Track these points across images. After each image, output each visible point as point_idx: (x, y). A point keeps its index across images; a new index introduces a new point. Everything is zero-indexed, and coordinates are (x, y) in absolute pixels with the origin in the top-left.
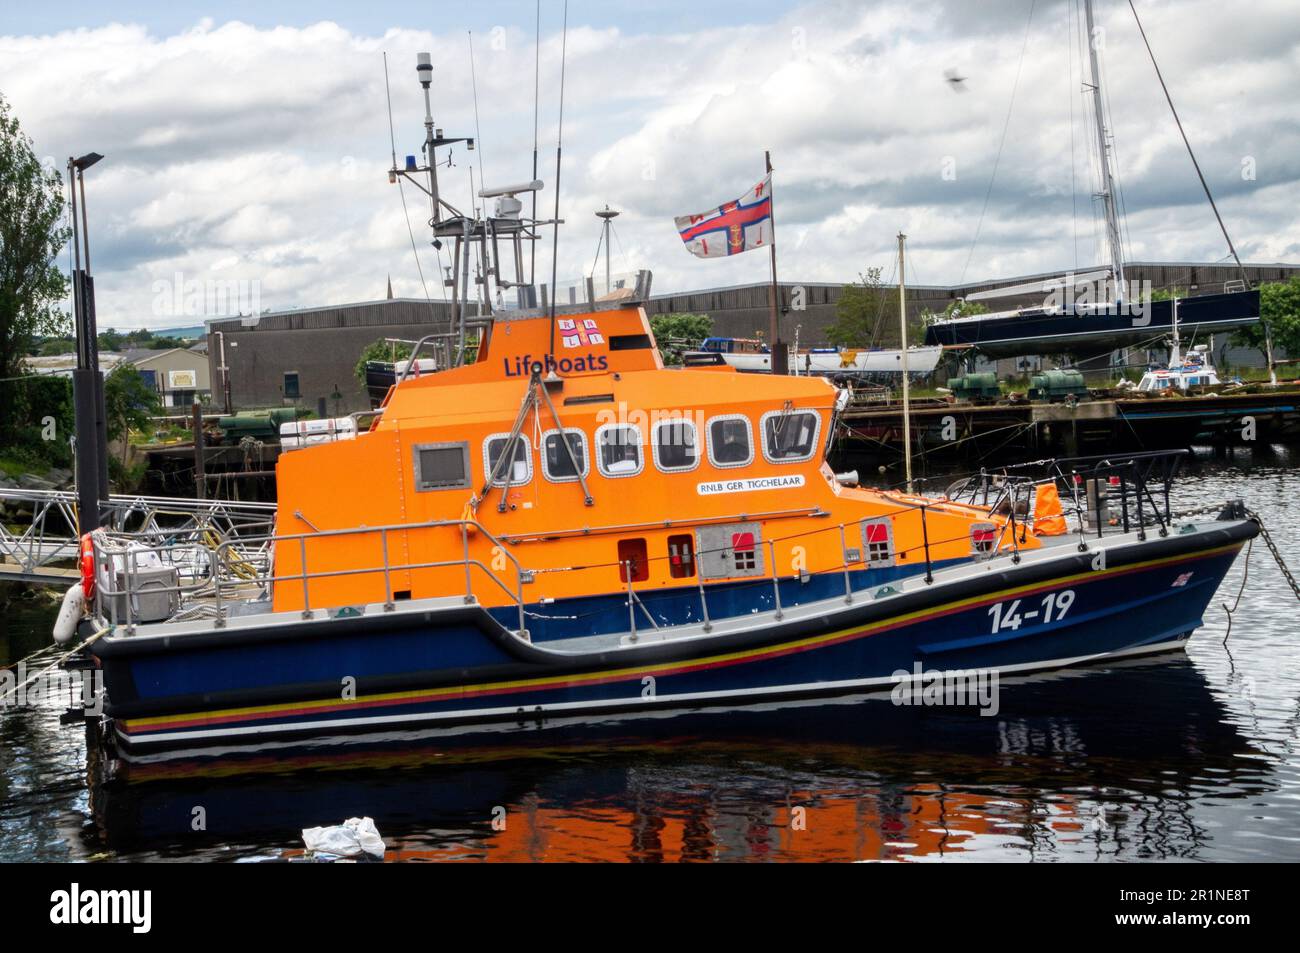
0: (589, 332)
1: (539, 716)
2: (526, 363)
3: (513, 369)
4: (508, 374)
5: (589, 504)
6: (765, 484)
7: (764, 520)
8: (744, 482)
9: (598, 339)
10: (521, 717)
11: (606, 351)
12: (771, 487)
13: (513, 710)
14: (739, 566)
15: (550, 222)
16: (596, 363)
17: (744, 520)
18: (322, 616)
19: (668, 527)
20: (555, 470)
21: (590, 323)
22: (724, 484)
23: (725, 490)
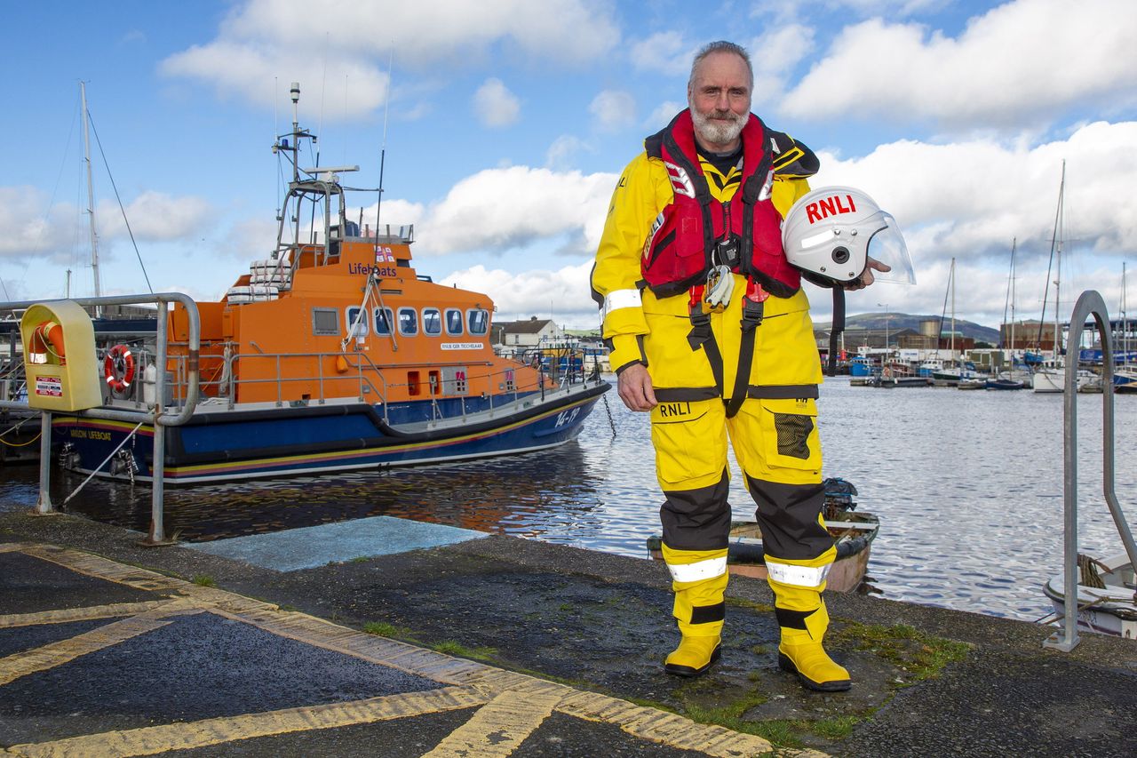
0: (388, 254)
1: (388, 468)
2: (359, 268)
3: (353, 271)
4: (351, 273)
5: (395, 350)
6: (468, 346)
7: (468, 365)
8: (460, 344)
9: (392, 259)
10: (380, 469)
11: (395, 267)
12: (470, 348)
13: (376, 464)
14: (459, 389)
15: (377, 190)
16: (391, 273)
17: (460, 365)
18: (286, 405)
19: (429, 366)
20: (380, 330)
21: (388, 250)
22: (452, 344)
23: (452, 349)
